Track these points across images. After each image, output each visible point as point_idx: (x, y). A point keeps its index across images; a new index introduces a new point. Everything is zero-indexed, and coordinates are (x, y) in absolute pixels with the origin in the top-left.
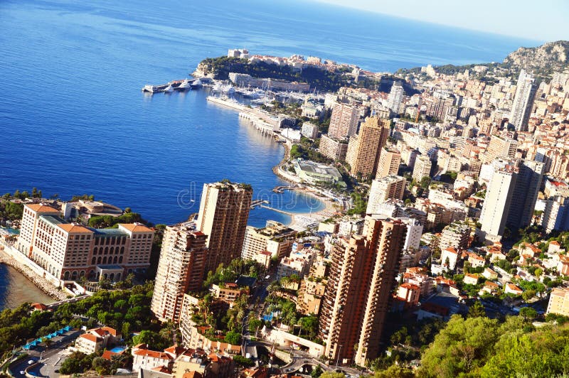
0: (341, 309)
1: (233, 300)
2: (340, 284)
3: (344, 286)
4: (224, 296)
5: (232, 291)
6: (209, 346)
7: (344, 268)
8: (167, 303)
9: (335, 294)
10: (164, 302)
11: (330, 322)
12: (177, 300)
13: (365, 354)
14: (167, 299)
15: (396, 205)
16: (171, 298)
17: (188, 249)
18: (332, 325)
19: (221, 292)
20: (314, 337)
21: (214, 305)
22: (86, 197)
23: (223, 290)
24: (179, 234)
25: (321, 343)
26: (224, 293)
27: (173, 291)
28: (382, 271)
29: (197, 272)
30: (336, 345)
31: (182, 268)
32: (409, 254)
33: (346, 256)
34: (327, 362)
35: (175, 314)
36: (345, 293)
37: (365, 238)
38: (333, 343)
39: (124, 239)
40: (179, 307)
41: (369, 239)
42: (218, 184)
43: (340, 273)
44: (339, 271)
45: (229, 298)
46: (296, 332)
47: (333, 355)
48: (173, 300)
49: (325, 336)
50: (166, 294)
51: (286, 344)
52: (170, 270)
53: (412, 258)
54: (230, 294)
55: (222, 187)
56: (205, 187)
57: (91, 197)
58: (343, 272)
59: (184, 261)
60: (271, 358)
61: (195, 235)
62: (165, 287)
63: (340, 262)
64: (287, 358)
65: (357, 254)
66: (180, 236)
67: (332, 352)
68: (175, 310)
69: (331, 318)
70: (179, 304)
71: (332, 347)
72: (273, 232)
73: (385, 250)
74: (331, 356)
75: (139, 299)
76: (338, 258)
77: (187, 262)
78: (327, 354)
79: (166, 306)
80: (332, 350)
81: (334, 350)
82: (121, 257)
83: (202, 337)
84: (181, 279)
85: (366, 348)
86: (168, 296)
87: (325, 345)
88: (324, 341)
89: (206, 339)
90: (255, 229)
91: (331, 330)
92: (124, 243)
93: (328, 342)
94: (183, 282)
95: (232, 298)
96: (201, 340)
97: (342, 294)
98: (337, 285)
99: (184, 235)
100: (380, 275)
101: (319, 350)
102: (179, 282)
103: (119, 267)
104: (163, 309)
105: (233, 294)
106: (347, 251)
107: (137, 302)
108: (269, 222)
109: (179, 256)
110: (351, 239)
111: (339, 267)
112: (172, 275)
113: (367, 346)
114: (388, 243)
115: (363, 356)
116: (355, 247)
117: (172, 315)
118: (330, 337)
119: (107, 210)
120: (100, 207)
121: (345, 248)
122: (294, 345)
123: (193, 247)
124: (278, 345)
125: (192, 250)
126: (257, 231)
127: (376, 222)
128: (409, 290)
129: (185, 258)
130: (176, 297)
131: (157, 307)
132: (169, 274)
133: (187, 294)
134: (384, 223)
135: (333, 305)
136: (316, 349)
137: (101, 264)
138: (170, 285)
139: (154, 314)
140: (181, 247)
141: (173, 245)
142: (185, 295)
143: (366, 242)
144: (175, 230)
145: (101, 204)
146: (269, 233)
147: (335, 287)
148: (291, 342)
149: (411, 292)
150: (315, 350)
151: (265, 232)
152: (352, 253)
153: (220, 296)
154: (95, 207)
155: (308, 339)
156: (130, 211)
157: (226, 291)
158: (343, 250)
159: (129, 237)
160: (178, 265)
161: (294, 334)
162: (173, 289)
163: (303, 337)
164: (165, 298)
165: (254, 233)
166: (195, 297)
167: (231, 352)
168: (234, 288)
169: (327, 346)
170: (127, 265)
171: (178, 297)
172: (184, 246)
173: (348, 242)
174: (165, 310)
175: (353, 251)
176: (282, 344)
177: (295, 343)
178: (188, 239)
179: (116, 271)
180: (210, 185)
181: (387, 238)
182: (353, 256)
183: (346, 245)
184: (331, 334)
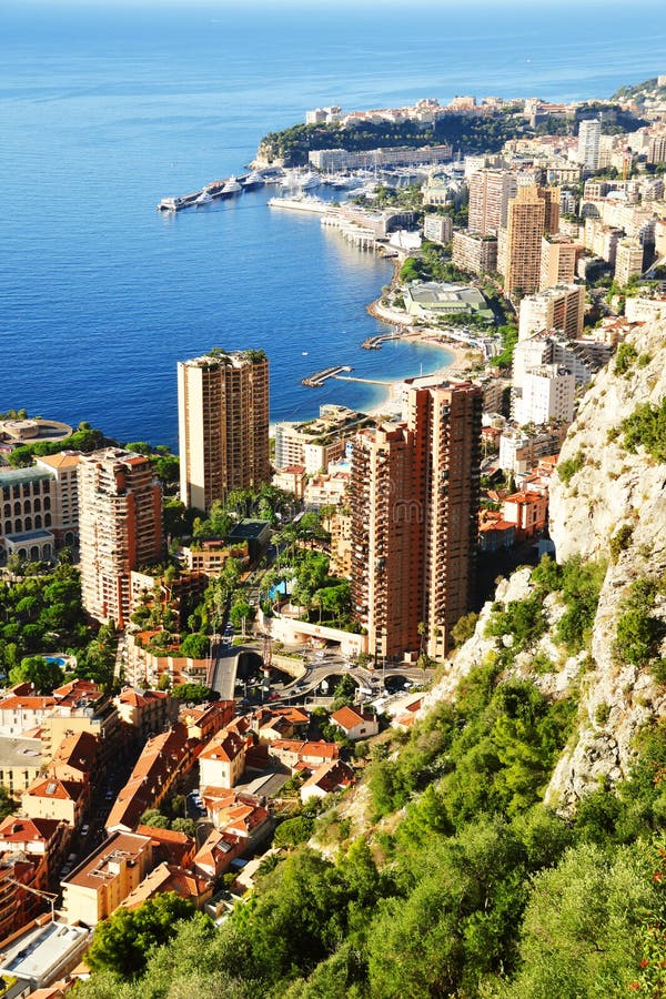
0: (381, 564)
1: (219, 569)
2: (373, 521)
3: (381, 522)
4: (201, 565)
5: (214, 554)
6: (155, 667)
7: (372, 488)
8: (105, 591)
9: (367, 538)
10: (101, 590)
11: (367, 592)
12: (121, 583)
13: (442, 639)
14: (105, 585)
15: (548, 341)
16: (111, 581)
17: (121, 492)
18: (371, 596)
19: (194, 559)
20: (348, 622)
21: (184, 583)
22: (14, 414)
23: (198, 555)
24: (100, 467)
25: (358, 630)
26: (201, 559)
27: (111, 569)
28: (446, 482)
29: (148, 528)
30: (384, 631)
31: (118, 527)
32: (547, 432)
33: (373, 466)
34: (370, 665)
35: (122, 608)
36: (384, 534)
37: (405, 426)
38: (379, 628)
39: (46, 483)
40: (126, 596)
41: (412, 427)
42: (202, 359)
43: (368, 499)
44: (366, 495)
45: (212, 566)
46: (313, 617)
47: (383, 648)
48: (114, 586)
49: (364, 617)
50: (101, 578)
51: (300, 639)
52: (99, 534)
53: (553, 438)
54: (212, 559)
55: (209, 363)
56: (180, 367)
57: (21, 412)
58: (373, 497)
59: (117, 514)
60: (266, 674)
61: (129, 466)
62: (97, 564)
63: (366, 480)
64: (296, 668)
65: (391, 460)
66: (104, 470)
67: (380, 644)
68: (121, 602)
69: (367, 584)
70: (126, 589)
71: (379, 635)
72: (327, 427)
73: (445, 442)
74: (378, 651)
75: (61, 590)
76: (360, 473)
77: (124, 514)
78: (372, 651)
79: (105, 597)
80: (379, 640)
81: (383, 640)
82: (48, 516)
83: (143, 652)
84: (118, 546)
85: (442, 629)
86: (105, 579)
87: (366, 633)
88: (364, 626)
89: (149, 655)
90: (293, 426)
91: (371, 605)
92: (47, 490)
93: (370, 627)
94: (123, 551)
95: (218, 566)
96: (141, 657)
97: (380, 537)
98: (367, 523)
99: (110, 467)
100: (444, 491)
101: (356, 643)
102: (118, 553)
103: (46, 534)
104: (102, 602)
105: (218, 559)
106: (373, 457)
107: (57, 595)
108: (324, 409)
109: (107, 506)
110: (378, 432)
111: (365, 487)
112: (104, 541)
113: (442, 625)
114: (447, 430)
115: (440, 643)
116: (387, 447)
117: (118, 610)
118: (370, 617)
119: (44, 431)
120: (31, 429)
121: (368, 453)
122: (313, 641)
123: (129, 486)
124: (282, 646)
125: (129, 491)
126: (298, 429)
127: (419, 393)
128: (521, 505)
129: (118, 508)
130: (117, 580)
131: (92, 601)
132: (99, 541)
133: (137, 571)
134: (434, 394)
135: (366, 560)
136: (351, 642)
137: (14, 534)
138: (104, 561)
139: (90, 614)
140: (108, 489)
141: (93, 488)
142: (133, 573)
143: (405, 433)
144: (93, 461)
145: (33, 423)
146: (320, 429)
147: (365, 526)
148: (306, 636)
149: (525, 508)
150: (350, 644)
151: (313, 427)
152: (382, 460)
153: (195, 565)
154: (23, 430)
155: (337, 626)
156: (87, 426)
157: (203, 555)
158: (366, 456)
159: (54, 479)
160: (109, 522)
161: (310, 622)
162: (110, 566)
163: (325, 625)
164: (101, 584)
165: (293, 433)
166: (150, 574)
167: (194, 672)
168: (218, 548)
169: (369, 634)
170: (60, 527)
171: (120, 578)
172: (113, 488)
173: (373, 440)
174: (105, 604)
175: (383, 456)
176: (291, 641)
177: (315, 637)
178: (116, 474)
179: (40, 542)
180: (189, 362)
181: (445, 419)
182: (385, 463)
183: (369, 445)
184: (371, 613)
